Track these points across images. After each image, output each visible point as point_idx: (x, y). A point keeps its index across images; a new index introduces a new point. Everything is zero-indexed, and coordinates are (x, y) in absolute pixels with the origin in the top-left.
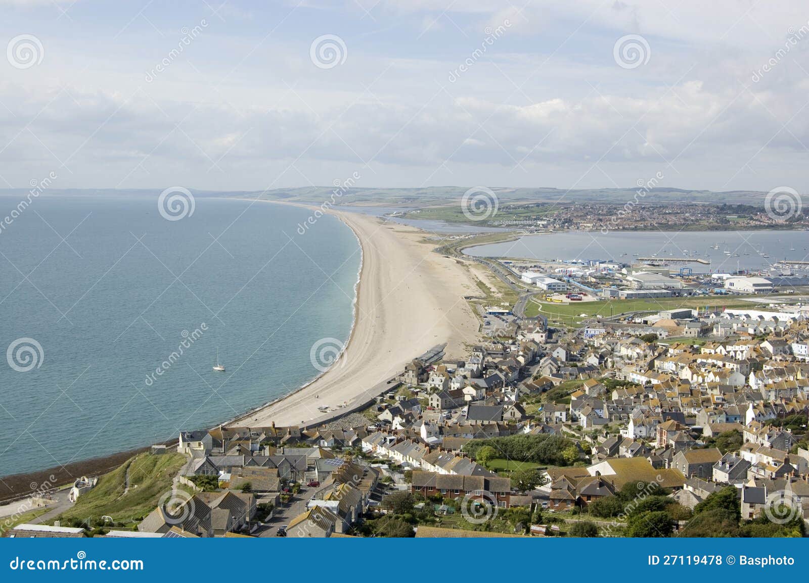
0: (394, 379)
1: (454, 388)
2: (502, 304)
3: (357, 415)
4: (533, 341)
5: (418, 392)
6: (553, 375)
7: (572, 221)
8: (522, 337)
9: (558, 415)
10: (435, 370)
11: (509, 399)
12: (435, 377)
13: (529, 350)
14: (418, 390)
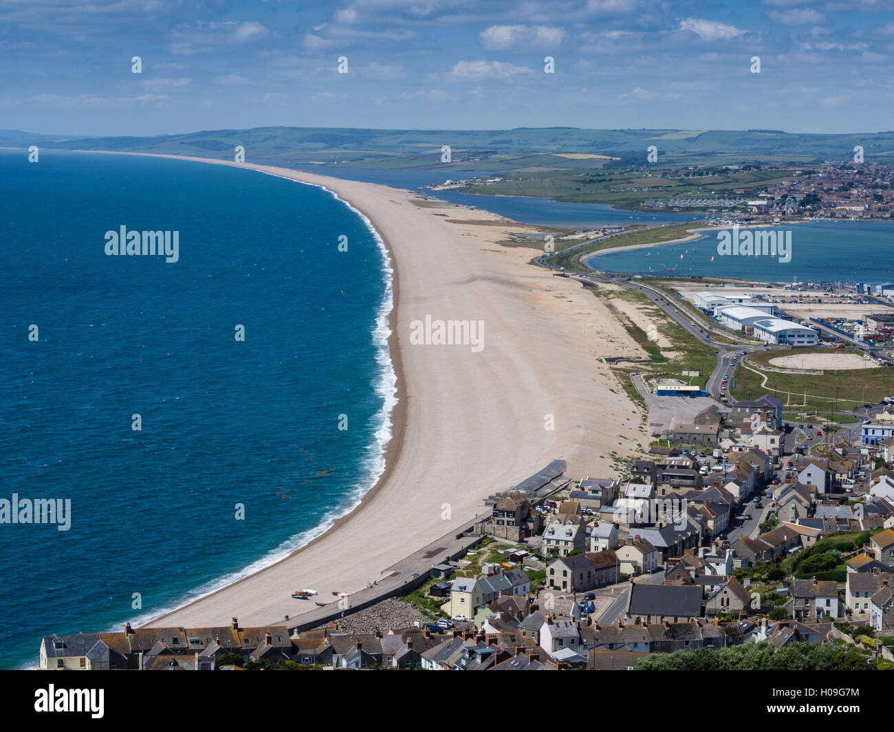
0: (471, 530)
1: (596, 548)
2: (685, 373)
3: (398, 603)
4: (756, 450)
5: (522, 556)
6: (802, 522)
7: (819, 200)
8: (731, 443)
9: (820, 606)
10: (557, 511)
11: (714, 571)
12: (555, 525)
13: (749, 469)
14: (523, 552)
